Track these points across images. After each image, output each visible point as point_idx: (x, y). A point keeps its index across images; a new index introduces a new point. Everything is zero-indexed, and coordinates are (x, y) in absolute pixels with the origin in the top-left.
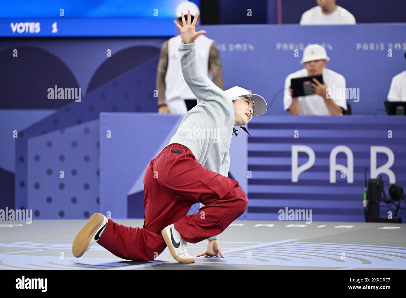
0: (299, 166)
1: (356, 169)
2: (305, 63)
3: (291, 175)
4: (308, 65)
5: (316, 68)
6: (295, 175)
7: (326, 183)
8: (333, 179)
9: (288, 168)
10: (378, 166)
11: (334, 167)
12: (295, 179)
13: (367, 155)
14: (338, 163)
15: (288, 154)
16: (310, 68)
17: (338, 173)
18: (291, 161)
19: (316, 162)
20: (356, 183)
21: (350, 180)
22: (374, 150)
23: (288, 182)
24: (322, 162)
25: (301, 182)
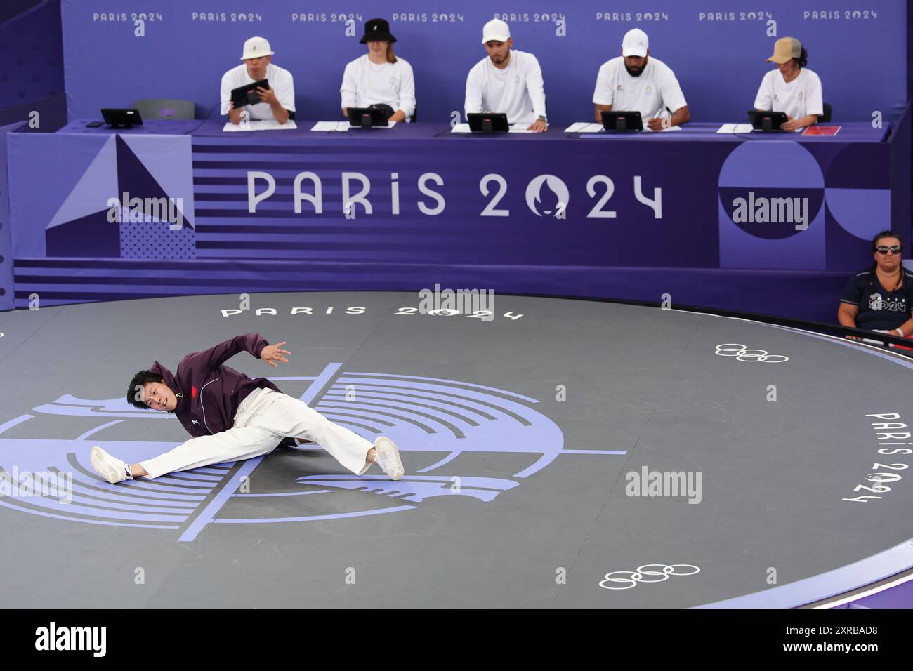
0: (256, 195)
1: (325, 199)
2: (245, 60)
3: (248, 205)
4: (249, 62)
5: (258, 66)
6: (253, 204)
7: (291, 213)
8: (298, 209)
9: (245, 197)
10: (351, 196)
11: (299, 196)
12: (252, 209)
13: (339, 182)
14: (302, 191)
15: (244, 181)
16: (252, 67)
17: (303, 201)
18: (247, 189)
19: (276, 190)
20: (326, 213)
21: (319, 210)
22: (346, 177)
23: (245, 213)
24: (284, 190)
25: (260, 213)
